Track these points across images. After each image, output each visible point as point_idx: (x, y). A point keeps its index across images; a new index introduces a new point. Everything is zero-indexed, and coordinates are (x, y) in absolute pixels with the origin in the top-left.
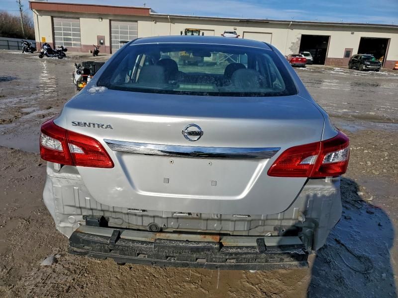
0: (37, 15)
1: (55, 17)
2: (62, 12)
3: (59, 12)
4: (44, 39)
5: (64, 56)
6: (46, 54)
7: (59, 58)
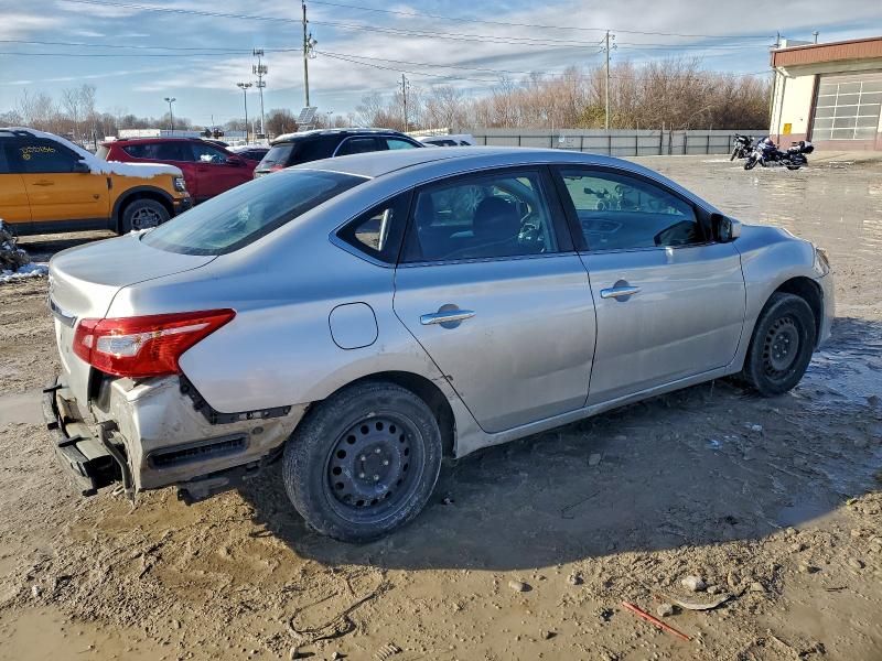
0: (785, 77)
1: (826, 74)
2: (844, 61)
3: (837, 62)
4: (788, 126)
5: (804, 161)
6: (760, 161)
7: (789, 168)
